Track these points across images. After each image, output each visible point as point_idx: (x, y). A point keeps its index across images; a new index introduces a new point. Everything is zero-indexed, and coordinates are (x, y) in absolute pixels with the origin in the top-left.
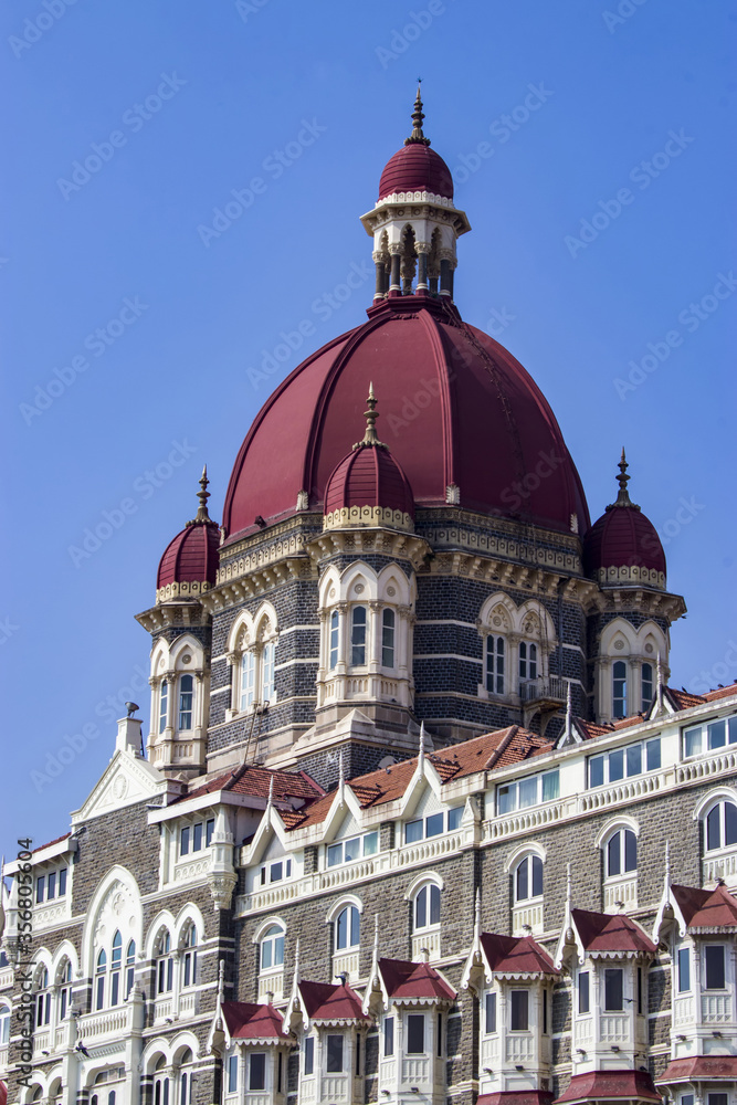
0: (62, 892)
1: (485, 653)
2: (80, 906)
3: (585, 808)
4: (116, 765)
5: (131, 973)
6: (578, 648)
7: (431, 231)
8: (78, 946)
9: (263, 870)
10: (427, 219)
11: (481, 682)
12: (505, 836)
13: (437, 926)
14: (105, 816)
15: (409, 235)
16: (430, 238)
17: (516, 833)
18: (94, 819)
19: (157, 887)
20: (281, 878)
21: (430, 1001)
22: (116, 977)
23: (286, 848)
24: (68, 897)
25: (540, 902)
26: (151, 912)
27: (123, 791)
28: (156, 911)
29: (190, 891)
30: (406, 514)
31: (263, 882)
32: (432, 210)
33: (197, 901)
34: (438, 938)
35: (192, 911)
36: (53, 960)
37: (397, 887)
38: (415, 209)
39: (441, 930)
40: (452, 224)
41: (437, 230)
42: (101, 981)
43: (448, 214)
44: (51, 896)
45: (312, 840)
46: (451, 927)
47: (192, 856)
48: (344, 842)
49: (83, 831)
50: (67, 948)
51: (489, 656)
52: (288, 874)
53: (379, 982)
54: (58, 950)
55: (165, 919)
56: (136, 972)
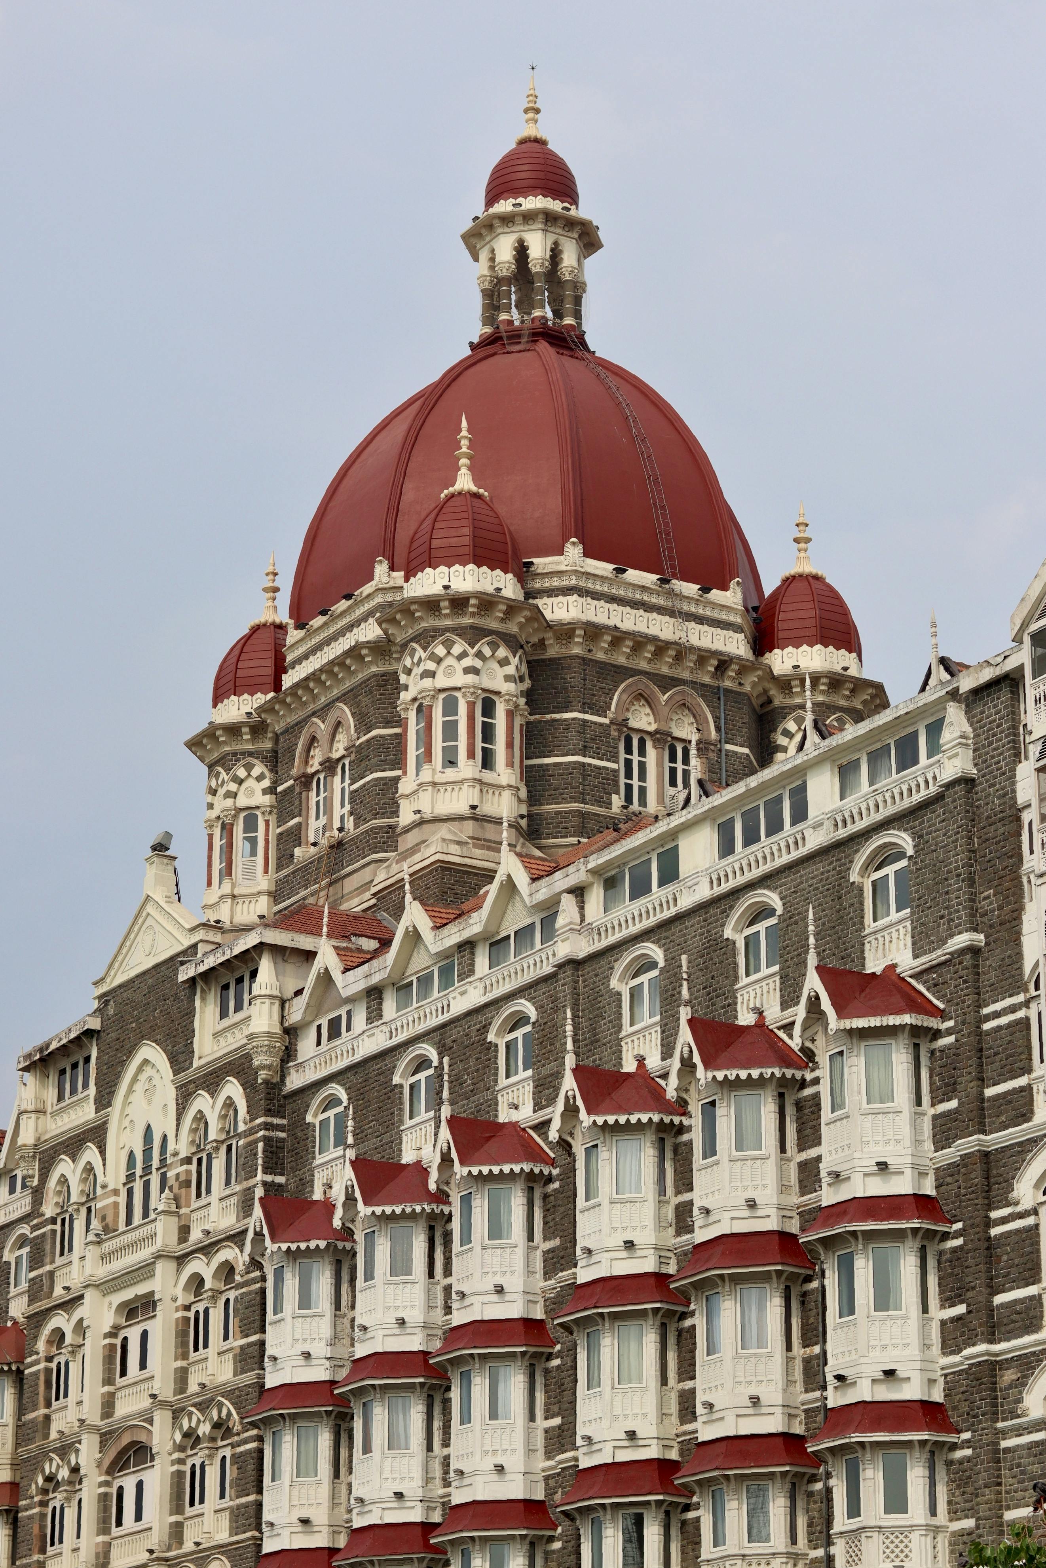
0: (86, 1086)
1: (622, 756)
2: (104, 1101)
3: (712, 888)
4: (144, 914)
5: (164, 1177)
6: (746, 750)
7: (549, 245)
8: (102, 1152)
9: (319, 1027)
10: (545, 231)
11: (617, 793)
12: (612, 939)
13: (530, 1072)
14: (132, 981)
15: (522, 251)
16: (549, 253)
17: (625, 933)
18: (120, 986)
19: (191, 1063)
20: (340, 1035)
21: (517, 1169)
22: (147, 1185)
23: (345, 993)
24: (92, 1090)
25: (656, 1024)
26: (184, 1096)
27: (152, 946)
28: (190, 1094)
29: (229, 1063)
30: (510, 576)
31: (319, 1043)
32: (550, 218)
33: (237, 1076)
34: (529, 1088)
35: (233, 1089)
36: (74, 1172)
37: (478, 1026)
38: (528, 217)
39: (533, 1076)
40: (576, 236)
41: (556, 244)
42: (130, 1193)
43: (571, 224)
44: (73, 1091)
45: (376, 979)
46: (545, 1071)
47: (234, 1018)
48: (414, 978)
49: (106, 1003)
50: (91, 1154)
51: (626, 759)
52: (349, 1029)
53: (449, 1148)
54: (80, 1158)
55: (202, 1102)
56: (169, 1175)
